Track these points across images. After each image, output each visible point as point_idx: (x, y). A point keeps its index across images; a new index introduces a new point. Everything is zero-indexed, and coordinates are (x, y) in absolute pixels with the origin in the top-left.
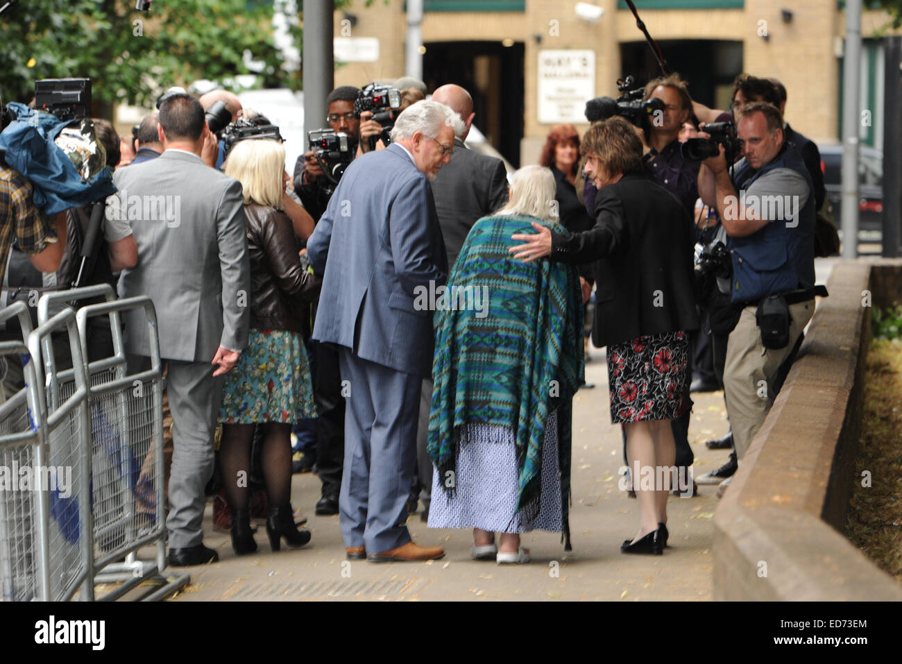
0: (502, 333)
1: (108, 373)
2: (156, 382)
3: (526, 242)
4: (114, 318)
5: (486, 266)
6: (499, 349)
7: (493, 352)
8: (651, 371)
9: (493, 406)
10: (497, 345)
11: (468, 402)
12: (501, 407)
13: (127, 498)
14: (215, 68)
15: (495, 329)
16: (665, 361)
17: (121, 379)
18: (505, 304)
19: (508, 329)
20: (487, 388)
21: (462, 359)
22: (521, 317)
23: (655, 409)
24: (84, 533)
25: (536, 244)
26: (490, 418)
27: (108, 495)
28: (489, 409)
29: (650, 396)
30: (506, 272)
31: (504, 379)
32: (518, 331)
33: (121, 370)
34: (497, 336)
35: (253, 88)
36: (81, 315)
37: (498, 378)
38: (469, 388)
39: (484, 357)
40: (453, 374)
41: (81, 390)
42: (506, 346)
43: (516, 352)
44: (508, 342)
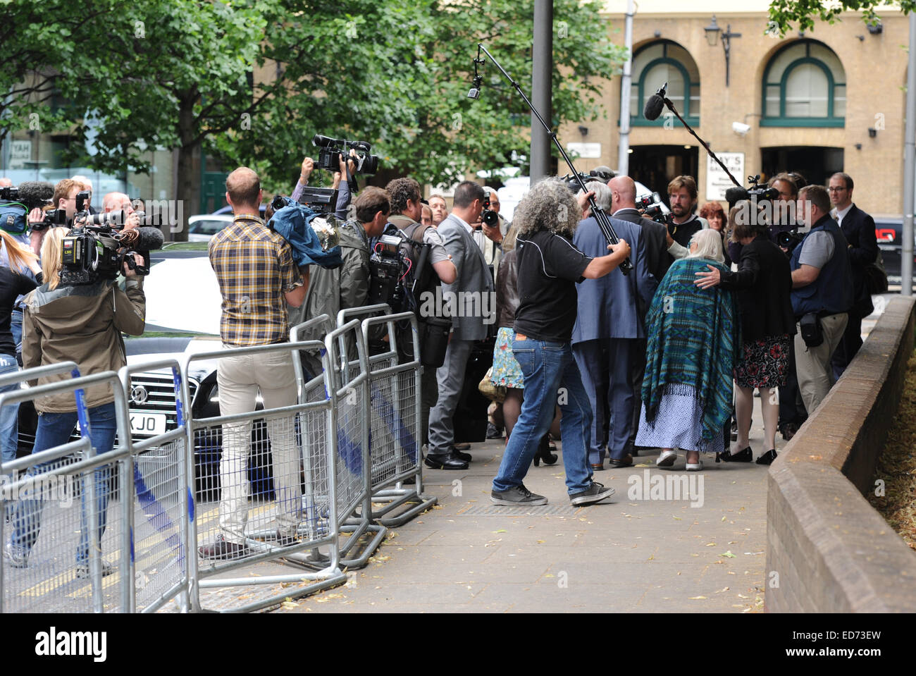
0: (692, 329)
1: (386, 363)
2: (417, 369)
3: (703, 276)
4: (390, 326)
5: (683, 288)
6: (691, 339)
7: (687, 340)
8: (769, 357)
9: (685, 373)
10: (689, 336)
11: (669, 371)
12: (690, 374)
13: (397, 445)
14: (491, 164)
15: (688, 326)
16: (777, 352)
17: (394, 366)
18: (694, 311)
19: (695, 327)
20: (682, 362)
21: (667, 344)
22: (705, 320)
23: (770, 381)
24: (365, 468)
25: (710, 278)
26: (682, 380)
27: (384, 442)
28: (683, 374)
29: (767, 373)
30: (695, 292)
31: (693, 357)
32: (702, 328)
33: (394, 360)
34: (689, 330)
35: (516, 176)
36: (365, 323)
37: (689, 356)
38: (670, 362)
39: (681, 343)
40: (661, 353)
41: (363, 373)
42: (695, 337)
43: (700, 340)
44: (696, 335)
